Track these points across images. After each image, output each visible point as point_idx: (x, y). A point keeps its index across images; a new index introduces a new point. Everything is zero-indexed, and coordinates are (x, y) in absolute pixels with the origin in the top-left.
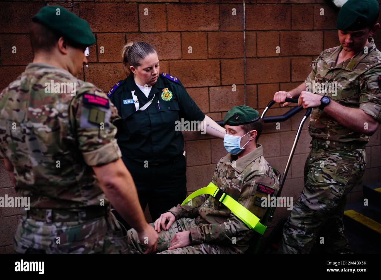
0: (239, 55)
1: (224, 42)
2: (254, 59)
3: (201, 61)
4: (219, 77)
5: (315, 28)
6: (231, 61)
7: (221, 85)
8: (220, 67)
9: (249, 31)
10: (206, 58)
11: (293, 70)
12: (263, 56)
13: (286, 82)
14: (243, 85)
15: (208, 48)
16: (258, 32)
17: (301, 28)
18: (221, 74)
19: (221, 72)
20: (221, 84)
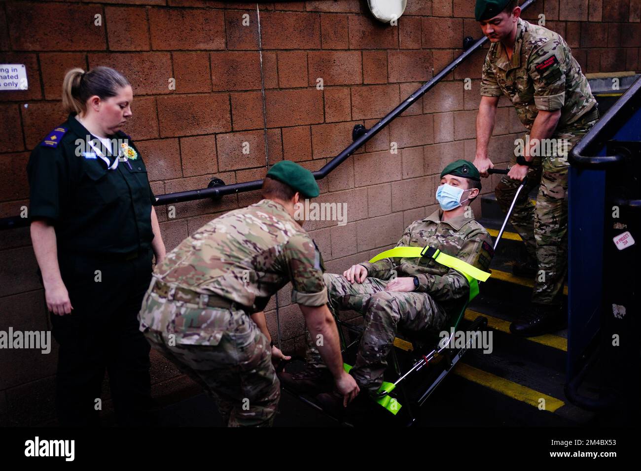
0: (255, 85)
1: (234, 66)
2: (276, 91)
3: (202, 95)
4: (230, 119)
5: (351, 48)
6: (244, 95)
7: (233, 131)
8: (230, 104)
9: (267, 50)
10: (210, 91)
11: (327, 107)
12: (288, 86)
13: (319, 124)
14: (263, 129)
15: (211, 75)
16: (279, 52)
17: (333, 47)
18: (231, 114)
19: (231, 111)
20: (232, 128)
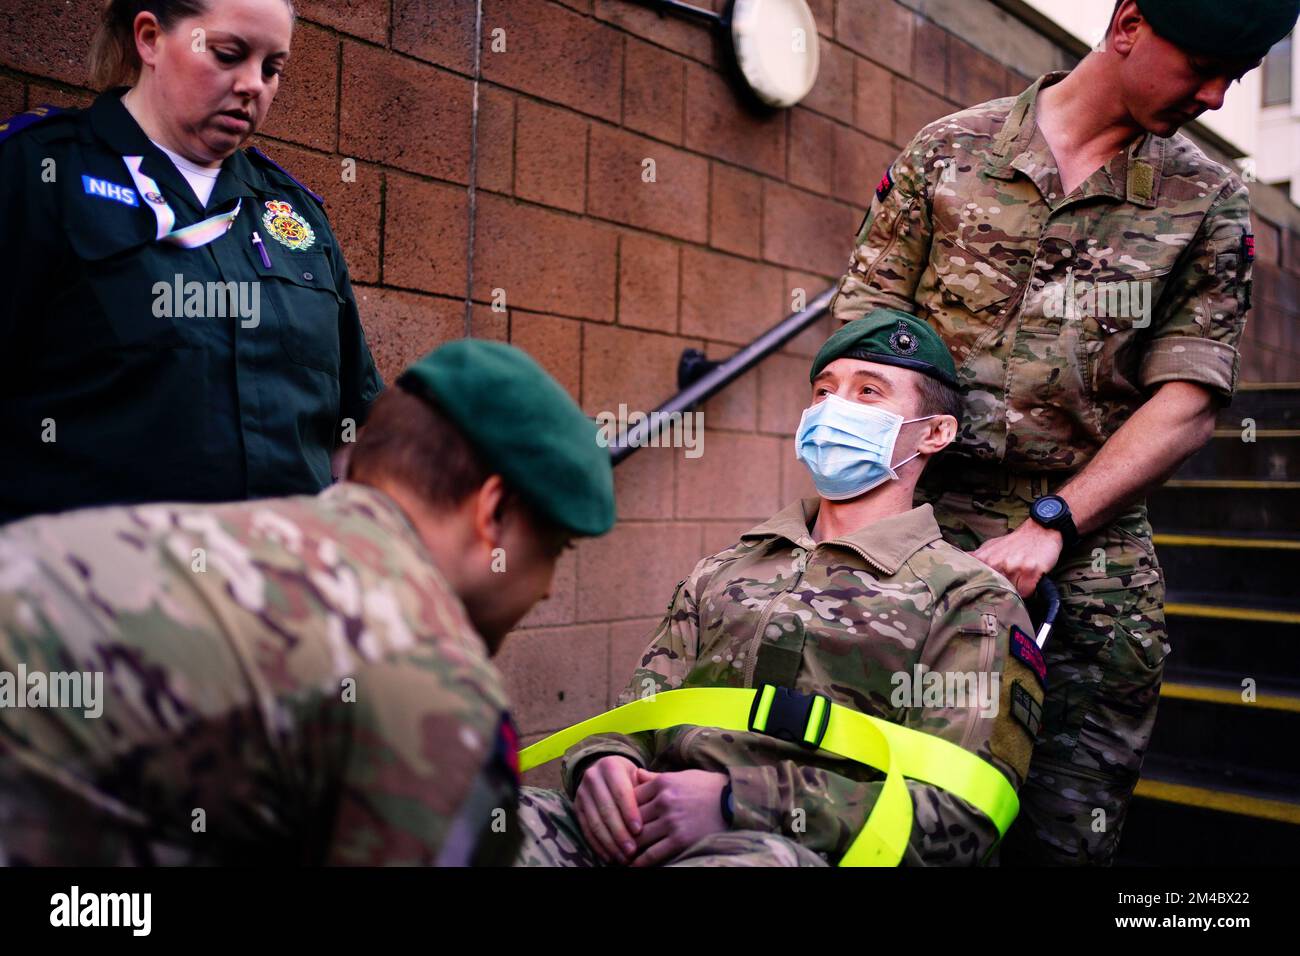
0: (452, 170)
1: (403, 98)
2: (503, 202)
3: (308, 153)
4: (376, 246)
5: (689, 145)
6: (423, 188)
7: (380, 284)
8: (383, 203)
9: (493, 84)
10: (330, 149)
11: (624, 280)
12: (535, 198)
13: (603, 323)
14: (463, 300)
15: (338, 105)
16: (523, 100)
17: (649, 130)
18: (382, 232)
19: (382, 222)
20: (381, 277)
